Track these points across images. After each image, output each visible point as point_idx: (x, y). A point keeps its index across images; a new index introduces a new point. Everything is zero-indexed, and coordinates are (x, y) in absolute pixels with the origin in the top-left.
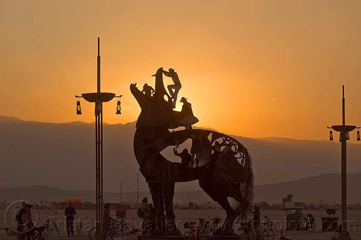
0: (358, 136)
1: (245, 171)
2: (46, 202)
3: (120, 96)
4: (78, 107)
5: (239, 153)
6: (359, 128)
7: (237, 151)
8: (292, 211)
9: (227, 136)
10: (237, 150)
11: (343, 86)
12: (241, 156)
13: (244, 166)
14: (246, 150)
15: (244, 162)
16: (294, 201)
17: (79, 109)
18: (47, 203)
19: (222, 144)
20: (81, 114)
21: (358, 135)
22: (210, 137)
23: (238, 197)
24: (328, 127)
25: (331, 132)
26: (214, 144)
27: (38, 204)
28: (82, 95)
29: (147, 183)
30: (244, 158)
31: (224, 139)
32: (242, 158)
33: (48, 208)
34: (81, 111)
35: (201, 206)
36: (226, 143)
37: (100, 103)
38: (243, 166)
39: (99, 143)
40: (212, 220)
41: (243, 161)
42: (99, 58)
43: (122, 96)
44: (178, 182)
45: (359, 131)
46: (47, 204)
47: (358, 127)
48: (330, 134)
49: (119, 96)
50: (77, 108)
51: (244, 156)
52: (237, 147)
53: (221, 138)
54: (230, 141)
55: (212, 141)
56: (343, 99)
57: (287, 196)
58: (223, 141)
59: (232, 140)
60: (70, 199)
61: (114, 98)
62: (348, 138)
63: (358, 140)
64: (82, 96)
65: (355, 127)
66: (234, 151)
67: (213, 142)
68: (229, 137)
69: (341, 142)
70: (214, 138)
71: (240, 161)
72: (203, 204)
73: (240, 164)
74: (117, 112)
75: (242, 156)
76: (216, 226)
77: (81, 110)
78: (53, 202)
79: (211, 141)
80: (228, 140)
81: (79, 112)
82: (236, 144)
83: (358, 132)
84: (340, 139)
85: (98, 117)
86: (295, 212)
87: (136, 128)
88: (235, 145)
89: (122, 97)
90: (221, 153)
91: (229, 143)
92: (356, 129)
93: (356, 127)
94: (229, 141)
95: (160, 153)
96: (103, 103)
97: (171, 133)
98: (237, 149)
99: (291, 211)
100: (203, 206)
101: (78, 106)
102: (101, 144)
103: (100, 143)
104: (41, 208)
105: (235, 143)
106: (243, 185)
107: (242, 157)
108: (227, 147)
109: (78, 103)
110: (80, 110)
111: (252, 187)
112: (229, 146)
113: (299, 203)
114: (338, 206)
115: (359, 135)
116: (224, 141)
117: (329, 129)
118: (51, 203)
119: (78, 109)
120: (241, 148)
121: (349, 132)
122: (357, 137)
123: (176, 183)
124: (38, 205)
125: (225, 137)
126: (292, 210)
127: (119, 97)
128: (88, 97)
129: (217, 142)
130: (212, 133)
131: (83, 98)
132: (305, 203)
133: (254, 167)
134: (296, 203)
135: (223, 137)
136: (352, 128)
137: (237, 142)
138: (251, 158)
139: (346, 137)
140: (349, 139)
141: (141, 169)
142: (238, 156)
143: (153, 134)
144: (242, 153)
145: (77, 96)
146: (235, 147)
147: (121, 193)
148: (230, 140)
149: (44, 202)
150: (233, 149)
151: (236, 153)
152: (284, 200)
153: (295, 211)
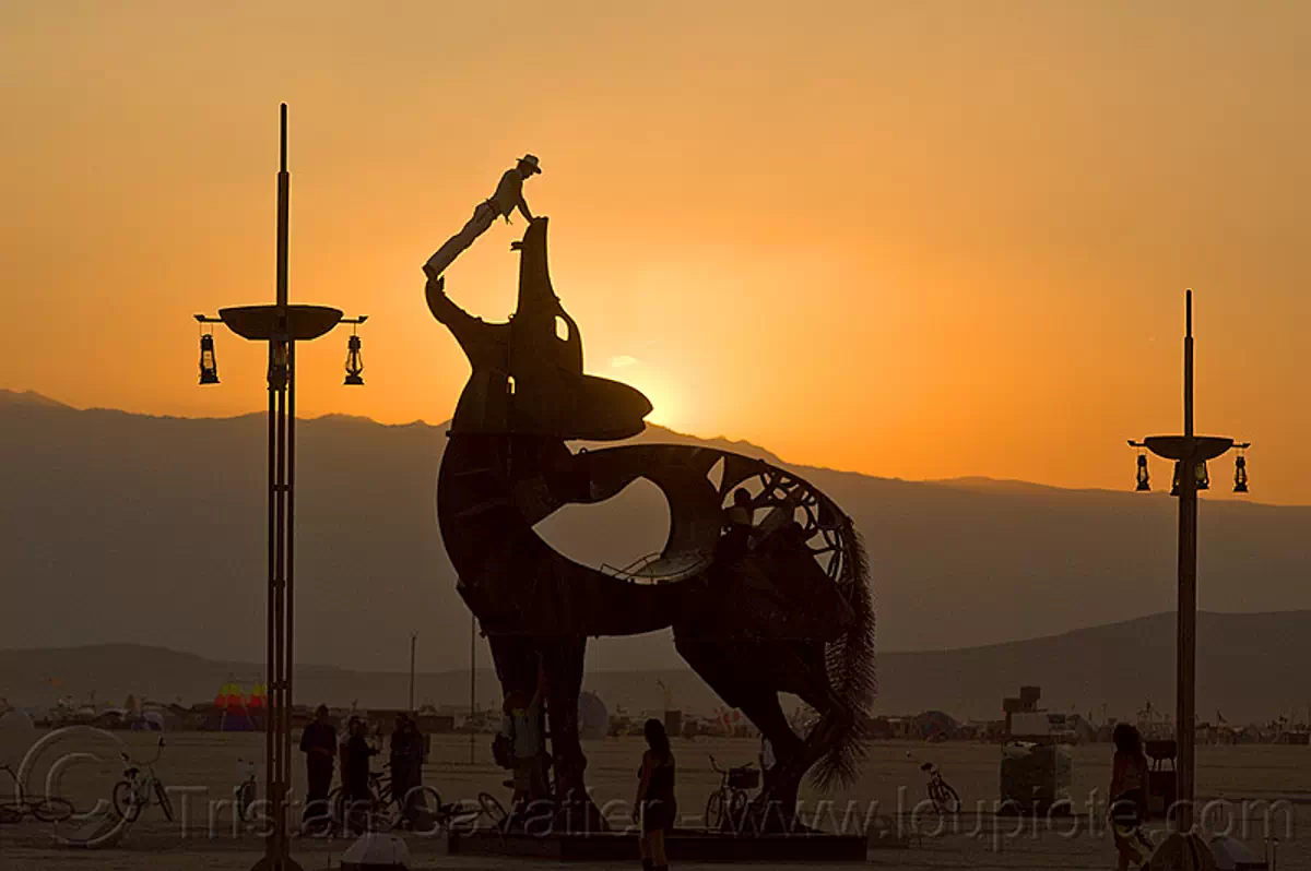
0: (1241, 477)
1: (844, 601)
2: (148, 704)
3: (361, 318)
4: (205, 357)
5: (820, 532)
6: (1246, 446)
7: (813, 526)
8: (1022, 746)
9: (777, 473)
10: (815, 523)
11: (1189, 293)
12: (827, 545)
13: (840, 580)
14: (848, 521)
15: (841, 564)
16: (1045, 710)
17: (208, 366)
18: (151, 707)
19: (762, 501)
20: (216, 381)
21: (1240, 471)
22: (716, 475)
23: (814, 693)
24: (1132, 443)
25: (1142, 461)
26: (729, 501)
27: (116, 710)
28: (221, 312)
29: (486, 638)
30: (841, 550)
31: (768, 480)
32: (833, 552)
33: (155, 726)
34: (215, 372)
35: (707, 724)
36: (774, 496)
37: (287, 345)
38: (837, 579)
39: (281, 487)
40: (725, 773)
41: (835, 560)
42: (283, 178)
43: (365, 318)
44: (597, 637)
45: (1243, 458)
46: (148, 710)
47: (1241, 444)
48: (1137, 466)
49: (357, 319)
50: (202, 360)
51: (841, 545)
52: (815, 510)
53: (758, 477)
54: (791, 490)
55: (726, 488)
56: (1186, 339)
57: (1019, 692)
58: (763, 488)
59: (797, 485)
60: (234, 693)
61: (339, 324)
62: (1202, 481)
63: (1236, 490)
64: (219, 317)
65: (1228, 443)
66: (804, 527)
67: (730, 489)
68: (788, 475)
69: (1177, 498)
70: (730, 479)
71: (823, 561)
72: (716, 716)
73: (826, 571)
74: (347, 378)
75: (834, 543)
76: (741, 796)
77: (217, 369)
78: (174, 705)
79: (721, 489)
80: (785, 484)
81: (209, 376)
82: (812, 499)
83: (1240, 463)
84: (1174, 486)
85: (277, 393)
86: (1030, 750)
87: (448, 439)
88: (806, 504)
89: (366, 321)
90: (758, 531)
91: (785, 495)
92: (1231, 448)
93: (1235, 443)
94: (784, 487)
95: (533, 528)
96: (296, 342)
97: (576, 456)
98: (816, 519)
99: (1017, 745)
100: (714, 725)
101: (206, 353)
102: (286, 493)
103: (286, 488)
104: (126, 726)
105: (808, 497)
106: (832, 651)
107: (831, 547)
108: (779, 509)
109: (207, 344)
110: (211, 367)
111: (870, 655)
112: (787, 507)
113: (1062, 719)
114: (1205, 731)
115: (1244, 471)
116: (769, 489)
117: (1135, 448)
118: (164, 706)
119: (205, 364)
120: (831, 516)
121: (1207, 461)
122: (1237, 480)
123: (588, 639)
124: (118, 714)
125: (770, 475)
126: (1020, 743)
127: (355, 322)
128: (243, 321)
129: (743, 490)
130: (723, 458)
131: (223, 324)
132: (1085, 717)
133: (876, 583)
134: (1053, 719)
135: (766, 475)
136: (1219, 446)
137: (813, 492)
138: (863, 552)
139: (1195, 479)
140: (1205, 487)
141: (463, 585)
142: (816, 542)
143: (509, 461)
144: (831, 534)
145: (201, 318)
146: (809, 512)
147: (413, 675)
148: (790, 485)
149: (138, 702)
150: (800, 516)
151: (811, 534)
152: (1011, 706)
153: (1031, 744)
